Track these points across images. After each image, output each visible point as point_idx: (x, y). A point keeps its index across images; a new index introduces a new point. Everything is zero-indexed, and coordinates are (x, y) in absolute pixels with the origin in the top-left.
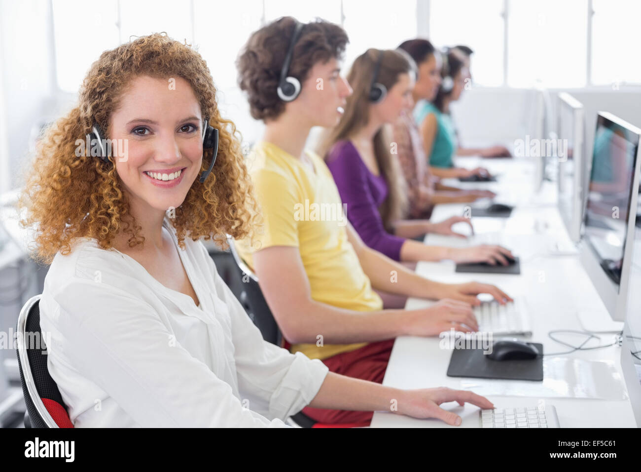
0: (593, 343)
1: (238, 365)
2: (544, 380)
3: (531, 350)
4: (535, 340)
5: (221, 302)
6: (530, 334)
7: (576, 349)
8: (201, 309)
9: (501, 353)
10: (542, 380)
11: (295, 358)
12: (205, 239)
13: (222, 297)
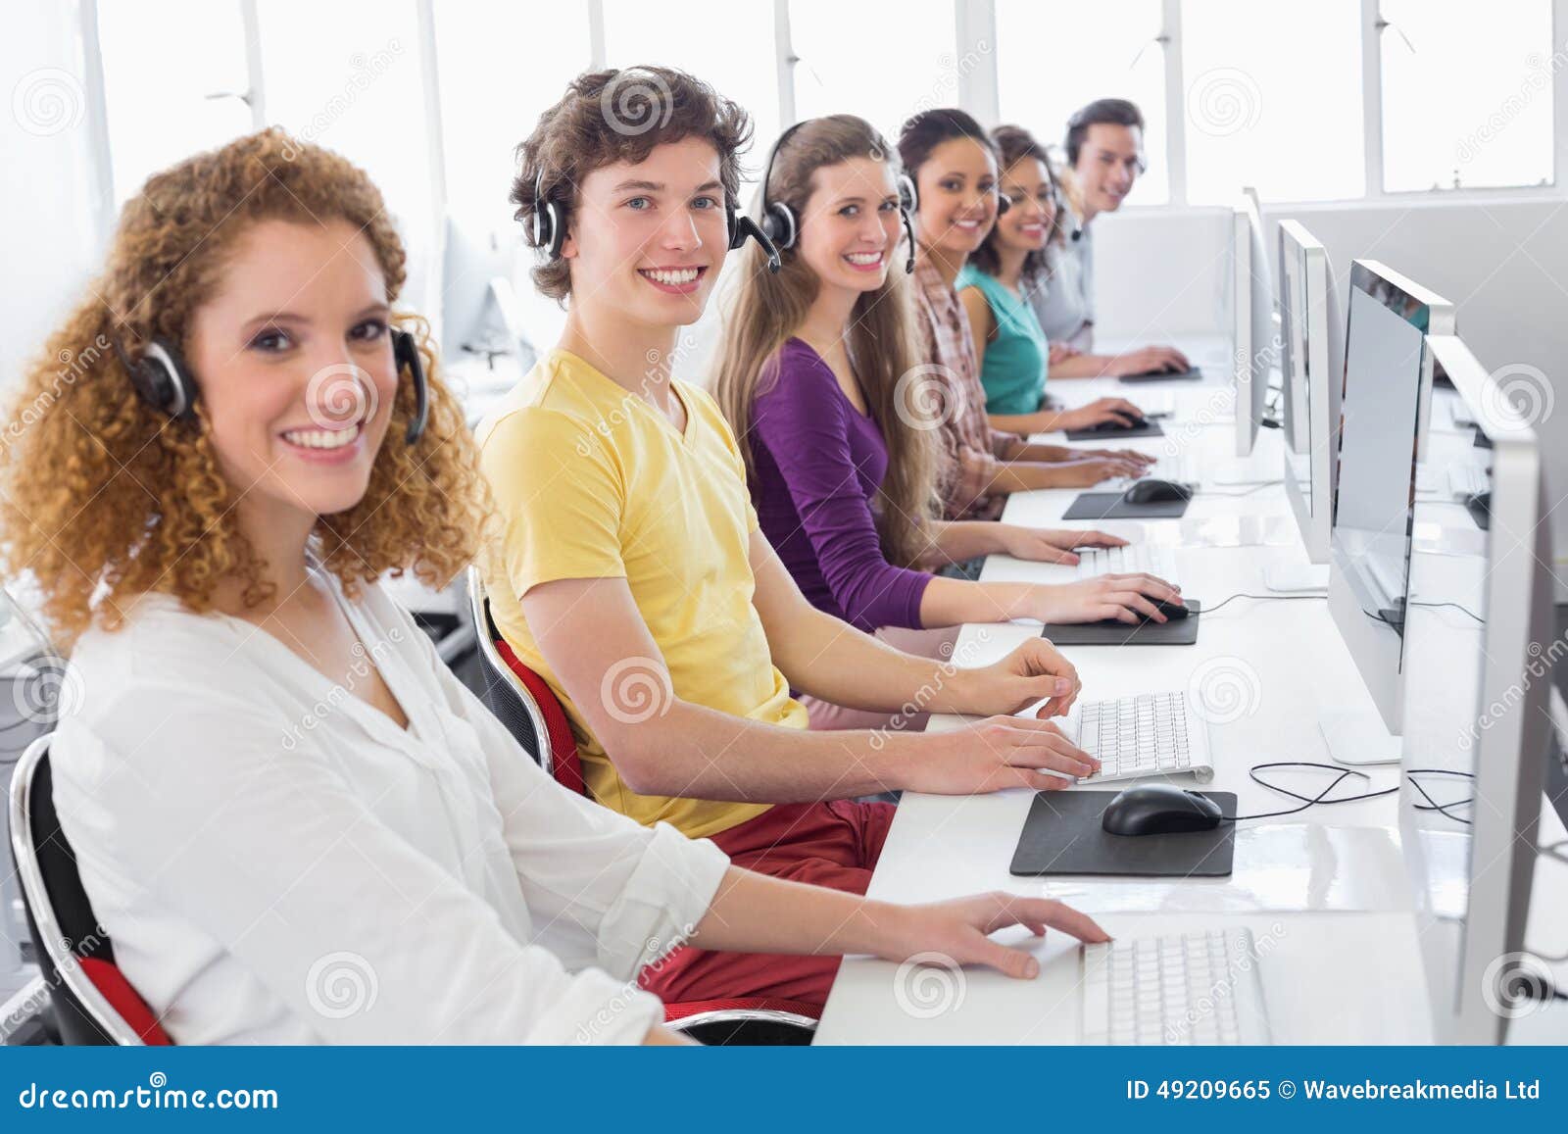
0: (1351, 786)
1: (514, 853)
2: (1235, 874)
3: (1207, 809)
4: (1218, 786)
5: (457, 721)
6: (1208, 773)
7: (1312, 802)
8: (417, 737)
9: (1134, 818)
10: (1228, 874)
11: (654, 835)
12: (394, 576)
13: (458, 710)
